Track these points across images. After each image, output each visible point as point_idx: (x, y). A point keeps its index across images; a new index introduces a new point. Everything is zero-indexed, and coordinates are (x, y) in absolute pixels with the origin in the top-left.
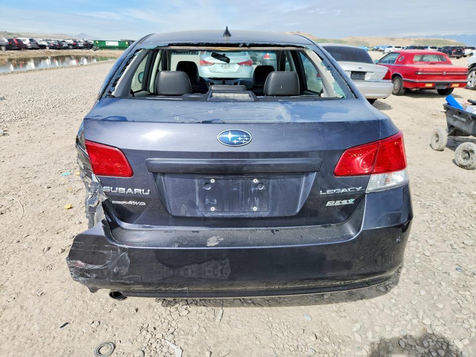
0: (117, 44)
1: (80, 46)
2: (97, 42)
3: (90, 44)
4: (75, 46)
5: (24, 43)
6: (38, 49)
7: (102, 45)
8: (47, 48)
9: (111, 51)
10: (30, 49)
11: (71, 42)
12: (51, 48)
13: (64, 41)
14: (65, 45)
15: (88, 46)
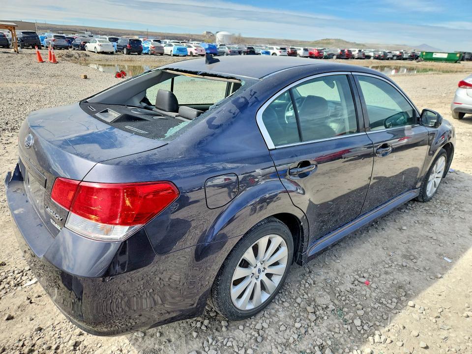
0: (445, 56)
1: (404, 57)
2: (424, 54)
3: (416, 56)
4: (400, 57)
5: (353, 53)
6: (364, 59)
7: (428, 57)
8: (372, 58)
9: (435, 63)
10: (356, 59)
11: (398, 53)
12: (375, 58)
13: (390, 52)
14: (390, 56)
15: (414, 57)
